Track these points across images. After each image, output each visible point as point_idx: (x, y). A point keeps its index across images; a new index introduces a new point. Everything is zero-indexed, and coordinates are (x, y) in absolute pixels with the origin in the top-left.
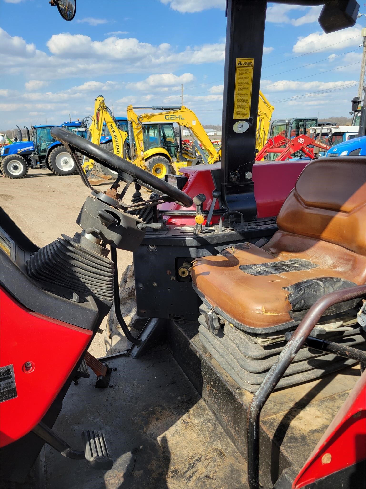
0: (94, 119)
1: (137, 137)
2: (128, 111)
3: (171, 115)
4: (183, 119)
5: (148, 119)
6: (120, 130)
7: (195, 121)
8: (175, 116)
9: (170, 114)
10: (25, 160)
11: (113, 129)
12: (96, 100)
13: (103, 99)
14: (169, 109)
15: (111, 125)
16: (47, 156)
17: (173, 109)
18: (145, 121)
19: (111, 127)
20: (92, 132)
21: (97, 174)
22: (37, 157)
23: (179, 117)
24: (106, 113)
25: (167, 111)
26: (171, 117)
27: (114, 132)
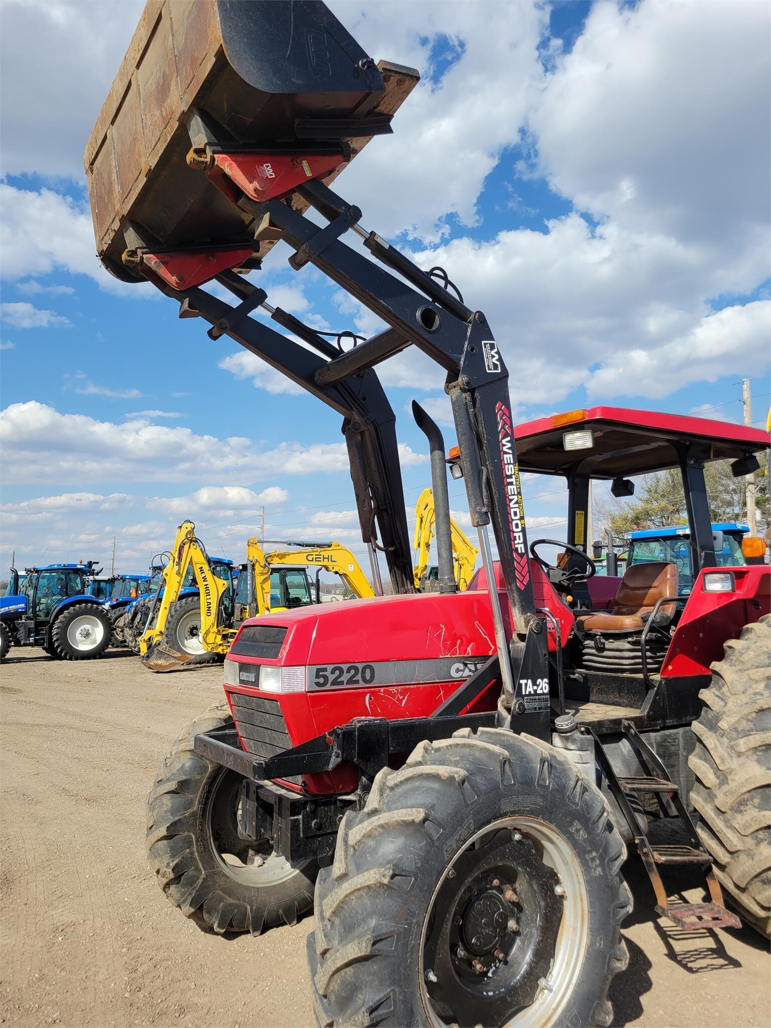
0: (174, 557)
1: (262, 586)
2: (249, 546)
3: (316, 555)
4: (335, 561)
5: (280, 559)
6: (215, 577)
7: (353, 565)
8: (322, 557)
9: (314, 554)
10: (8, 629)
11: (203, 575)
12: (180, 527)
13: (192, 525)
14: (313, 545)
15: (202, 568)
16: (51, 622)
17: (319, 546)
18: (276, 563)
19: (201, 571)
20: (167, 578)
21: (168, 651)
22: (31, 624)
23: (328, 558)
24: (196, 549)
25: (309, 549)
26: (316, 558)
27: (205, 579)
